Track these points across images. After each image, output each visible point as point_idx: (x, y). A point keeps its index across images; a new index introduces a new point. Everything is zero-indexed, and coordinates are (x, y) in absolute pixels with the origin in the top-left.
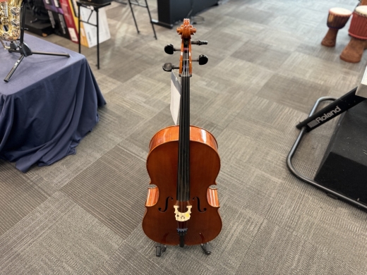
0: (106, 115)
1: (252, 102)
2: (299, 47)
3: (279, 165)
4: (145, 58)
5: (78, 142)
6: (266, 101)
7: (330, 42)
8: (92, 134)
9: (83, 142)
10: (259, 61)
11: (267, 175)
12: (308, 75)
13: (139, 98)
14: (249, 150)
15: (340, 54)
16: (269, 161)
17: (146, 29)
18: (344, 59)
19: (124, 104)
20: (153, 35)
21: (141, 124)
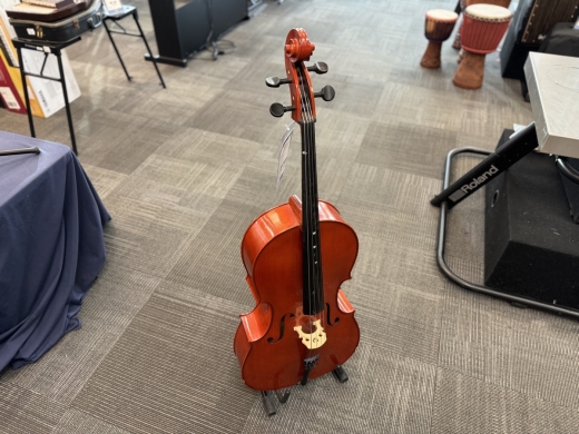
0: (116, 240)
1: (353, 173)
2: (391, 74)
3: (428, 272)
6: (373, 170)
7: (432, 62)
10: (342, 106)
11: (417, 292)
12: (419, 117)
13: (167, 197)
14: (375, 256)
15: (453, 78)
16: (411, 267)
18: (460, 85)
19: (142, 213)
21: (186, 243)
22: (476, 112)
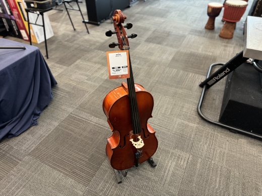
0: (58, 92)
1: (166, 72)
2: (191, 31)
3: (193, 114)
4: (83, 48)
5: (38, 115)
6: (175, 71)
7: (210, 26)
8: (49, 107)
9: (42, 114)
10: (165, 43)
11: (186, 122)
12: (200, 50)
13: (82, 77)
14: (169, 106)
15: (219, 34)
16: (185, 112)
17: (80, 27)
18: (222, 37)
19: (71, 82)
20: (86, 31)
21: (87, 95)
22: (228, 49)
